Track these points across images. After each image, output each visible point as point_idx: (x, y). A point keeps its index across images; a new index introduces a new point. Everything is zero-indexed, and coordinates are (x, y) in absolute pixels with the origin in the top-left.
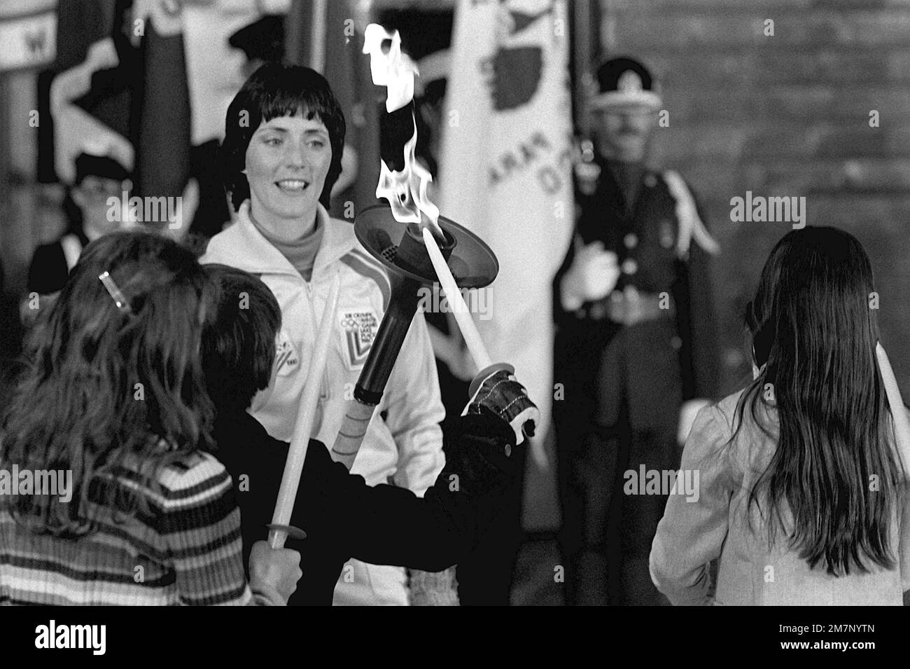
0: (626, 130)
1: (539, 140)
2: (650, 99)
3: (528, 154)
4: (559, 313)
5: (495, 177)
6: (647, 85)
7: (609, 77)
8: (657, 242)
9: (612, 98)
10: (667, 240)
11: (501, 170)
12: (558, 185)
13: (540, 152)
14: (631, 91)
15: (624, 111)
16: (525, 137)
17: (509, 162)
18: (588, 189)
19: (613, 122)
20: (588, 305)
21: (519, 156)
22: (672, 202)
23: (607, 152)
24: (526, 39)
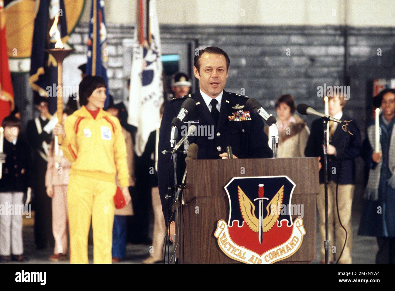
1: (154, 94)
3: (151, 97)
5: (142, 103)
9: (178, 83)
11: (144, 102)
13: (154, 97)
14: (183, 82)
16: (150, 93)
17: (146, 99)
21: (148, 98)
24: (150, 68)
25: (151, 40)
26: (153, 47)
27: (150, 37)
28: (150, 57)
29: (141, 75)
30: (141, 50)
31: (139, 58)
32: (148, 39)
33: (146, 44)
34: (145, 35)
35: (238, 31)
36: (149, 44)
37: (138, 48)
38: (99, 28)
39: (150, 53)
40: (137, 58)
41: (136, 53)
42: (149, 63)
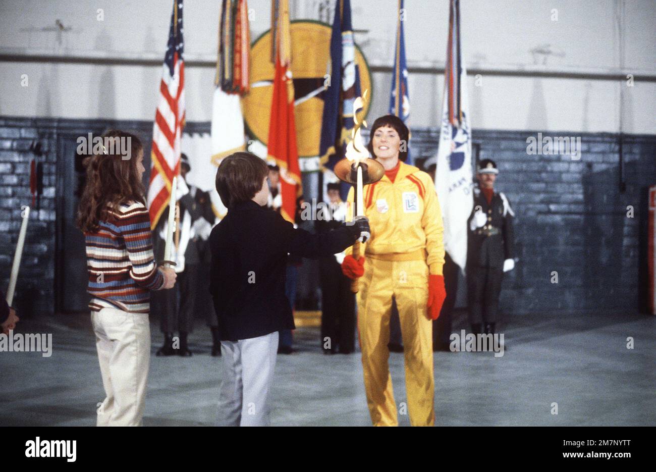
0: (489, 179)
1: (464, 179)
2: (496, 171)
3: (460, 183)
4: (470, 232)
5: (450, 190)
6: (495, 166)
7: (484, 164)
8: (498, 213)
9: (485, 170)
10: (500, 212)
11: (452, 188)
12: (469, 193)
13: (464, 183)
14: (490, 168)
15: (488, 174)
16: (460, 178)
17: (455, 185)
18: (478, 196)
19: (485, 177)
20: (478, 229)
21: (458, 184)
22: (501, 201)
23: (483, 186)
24: (460, 150)
25: (462, 118)
26: (463, 126)
27: (461, 115)
28: (460, 137)
29: (449, 159)
30: (450, 130)
31: (448, 139)
32: (458, 118)
33: (456, 122)
34: (455, 112)
35: (519, 136)
36: (460, 123)
37: (446, 127)
38: (401, 101)
39: (460, 132)
40: (445, 139)
41: (445, 132)
42: (458, 145)
